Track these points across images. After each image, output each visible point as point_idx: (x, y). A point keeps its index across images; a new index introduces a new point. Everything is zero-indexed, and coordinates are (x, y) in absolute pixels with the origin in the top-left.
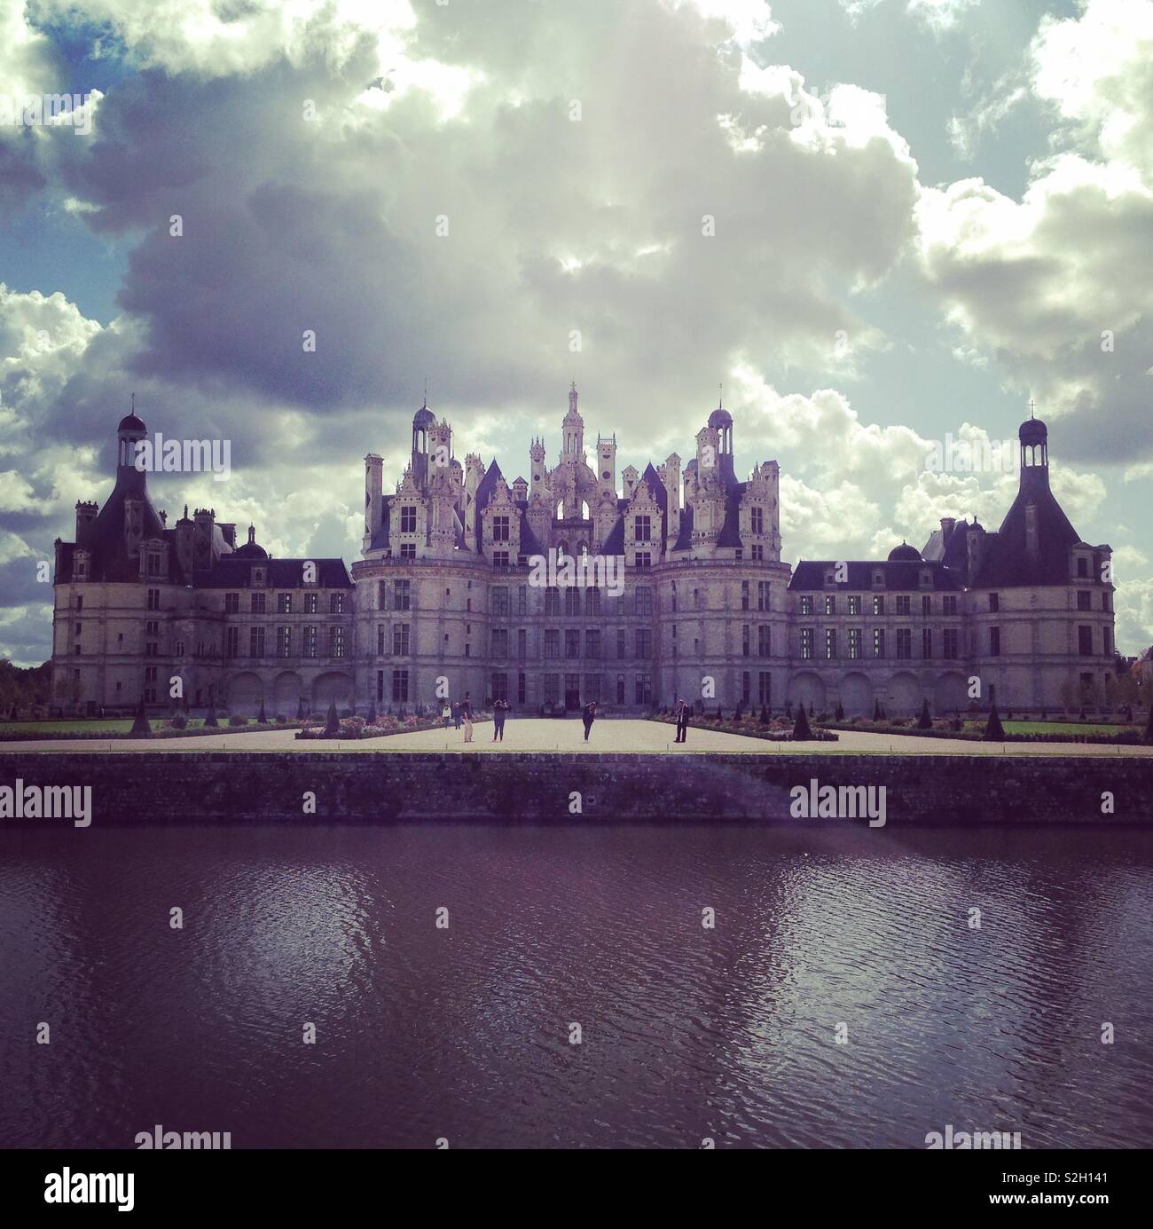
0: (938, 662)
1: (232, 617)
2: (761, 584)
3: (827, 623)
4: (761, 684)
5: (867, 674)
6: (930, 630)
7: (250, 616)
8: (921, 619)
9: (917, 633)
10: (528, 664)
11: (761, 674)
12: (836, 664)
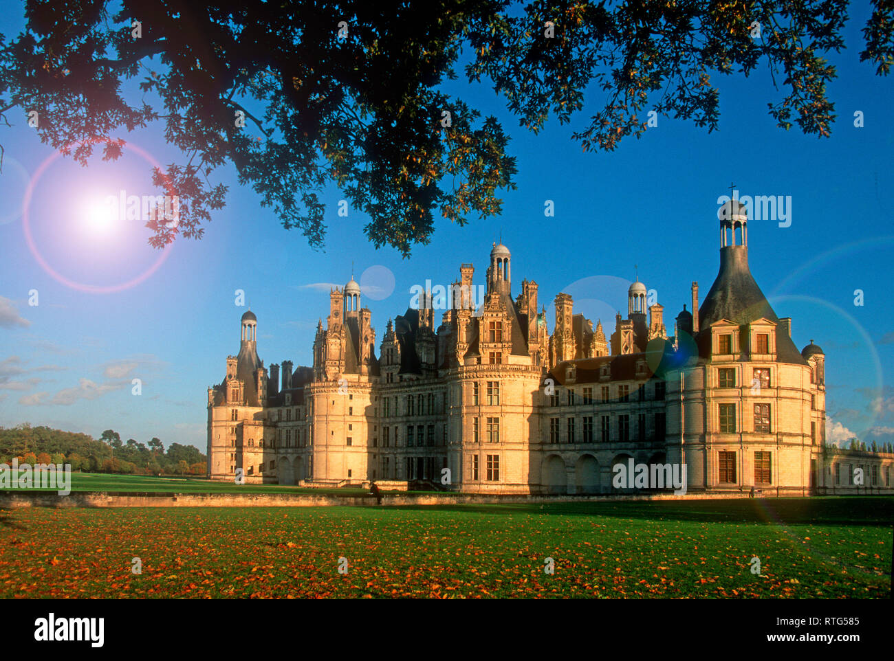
0: (649, 445)
1: (280, 424)
2: (490, 384)
3: (568, 413)
4: (490, 465)
5: (596, 455)
6: (644, 415)
7: (285, 423)
8: (637, 406)
9: (634, 419)
10: (399, 451)
11: (489, 457)
12: (573, 448)
